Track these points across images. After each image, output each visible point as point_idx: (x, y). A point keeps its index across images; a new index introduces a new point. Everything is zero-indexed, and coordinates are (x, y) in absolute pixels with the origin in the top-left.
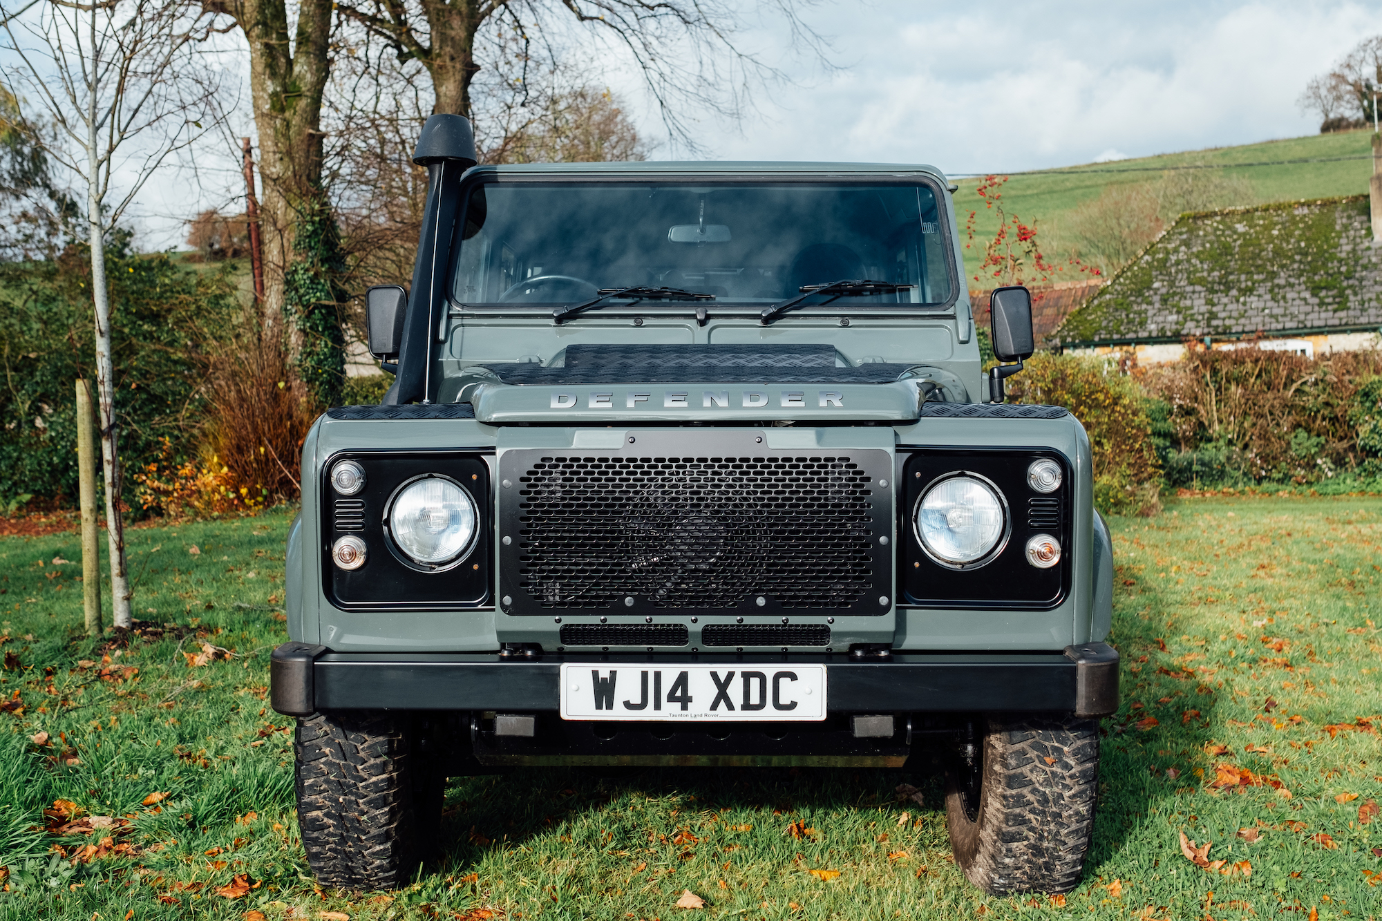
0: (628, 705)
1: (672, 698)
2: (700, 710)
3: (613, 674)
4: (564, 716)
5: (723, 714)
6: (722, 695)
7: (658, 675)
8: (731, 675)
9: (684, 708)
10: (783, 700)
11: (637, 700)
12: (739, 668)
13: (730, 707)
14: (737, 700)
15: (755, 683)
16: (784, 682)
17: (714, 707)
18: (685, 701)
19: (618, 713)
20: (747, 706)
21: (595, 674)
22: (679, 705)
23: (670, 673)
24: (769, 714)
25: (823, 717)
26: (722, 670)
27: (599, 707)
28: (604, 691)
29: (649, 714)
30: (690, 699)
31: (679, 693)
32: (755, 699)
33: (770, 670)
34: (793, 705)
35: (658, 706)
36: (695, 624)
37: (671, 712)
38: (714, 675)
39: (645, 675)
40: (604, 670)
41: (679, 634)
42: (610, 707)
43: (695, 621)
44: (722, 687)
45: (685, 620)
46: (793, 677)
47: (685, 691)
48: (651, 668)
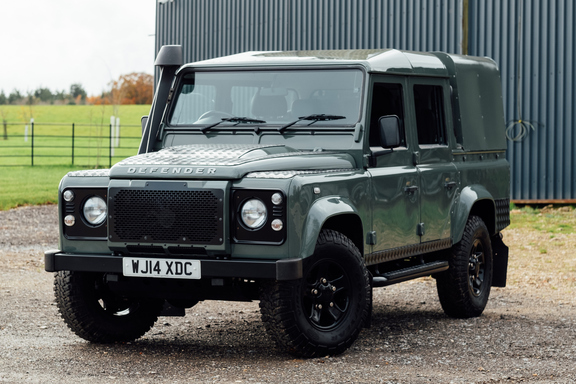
0: (142, 272)
1: (155, 270)
2: (163, 274)
3: (138, 261)
4: (124, 275)
5: (170, 276)
6: (169, 270)
7: (151, 262)
8: (172, 263)
9: (159, 273)
10: (188, 272)
11: (145, 270)
12: (174, 261)
13: (172, 273)
14: (174, 271)
15: (179, 265)
16: (188, 265)
17: (167, 273)
18: (159, 271)
19: (140, 274)
20: (177, 273)
21: (133, 261)
22: (157, 272)
23: (154, 261)
24: (183, 276)
25: (200, 278)
26: (169, 261)
27: (134, 272)
28: (135, 267)
29: (148, 275)
30: (160, 270)
31: (157, 268)
32: (179, 271)
33: (184, 261)
34: (190, 274)
35: (151, 273)
36: (165, 246)
37: (154, 274)
38: (167, 262)
39: (147, 262)
40: (135, 260)
41: (160, 249)
42: (137, 272)
43: (165, 245)
44: (169, 266)
45: (162, 245)
46: (190, 264)
47: (158, 267)
48: (149, 260)
